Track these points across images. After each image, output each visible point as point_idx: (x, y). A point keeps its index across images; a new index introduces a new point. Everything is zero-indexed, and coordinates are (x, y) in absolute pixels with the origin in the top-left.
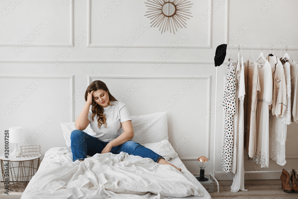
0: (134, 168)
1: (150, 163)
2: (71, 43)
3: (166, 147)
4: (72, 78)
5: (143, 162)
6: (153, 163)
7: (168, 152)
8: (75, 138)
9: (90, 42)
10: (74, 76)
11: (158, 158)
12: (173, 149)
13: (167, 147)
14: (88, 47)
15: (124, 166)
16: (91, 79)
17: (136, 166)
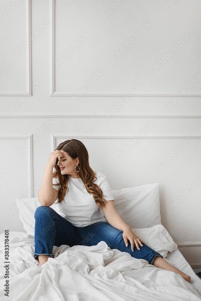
0: (121, 281)
1: (143, 267)
2: (28, 91)
3: (161, 235)
4: (29, 138)
5: (133, 267)
6: (147, 268)
7: (165, 243)
8: (41, 219)
9: (54, 90)
10: (32, 135)
11: (153, 257)
12: (171, 238)
13: (163, 236)
14: (51, 96)
15: (107, 278)
16: (55, 139)
17: (124, 275)
